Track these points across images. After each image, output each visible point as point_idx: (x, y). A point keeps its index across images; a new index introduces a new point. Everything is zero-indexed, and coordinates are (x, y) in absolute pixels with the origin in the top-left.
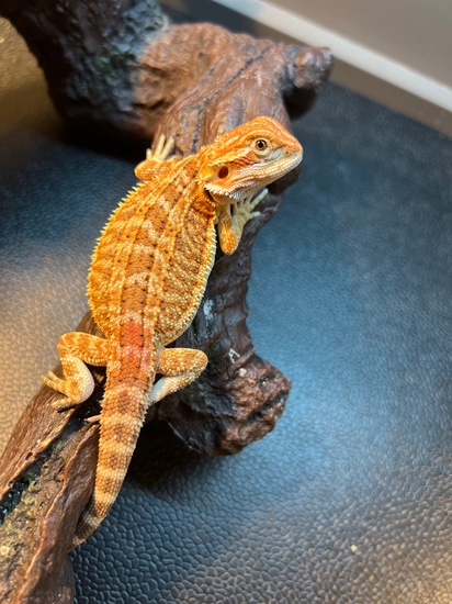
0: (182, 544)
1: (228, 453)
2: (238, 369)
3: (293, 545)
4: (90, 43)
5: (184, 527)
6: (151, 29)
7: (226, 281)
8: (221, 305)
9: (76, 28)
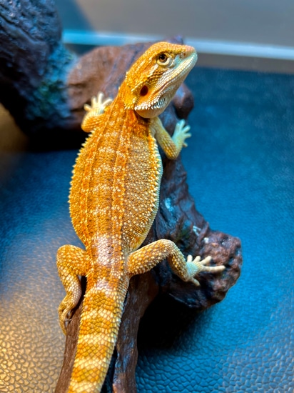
0: (207, 384)
1: (218, 301)
2: (203, 239)
3: (282, 357)
4: (33, 82)
5: (203, 371)
6: (67, 63)
7: (173, 183)
8: (176, 199)
9: (23, 75)
